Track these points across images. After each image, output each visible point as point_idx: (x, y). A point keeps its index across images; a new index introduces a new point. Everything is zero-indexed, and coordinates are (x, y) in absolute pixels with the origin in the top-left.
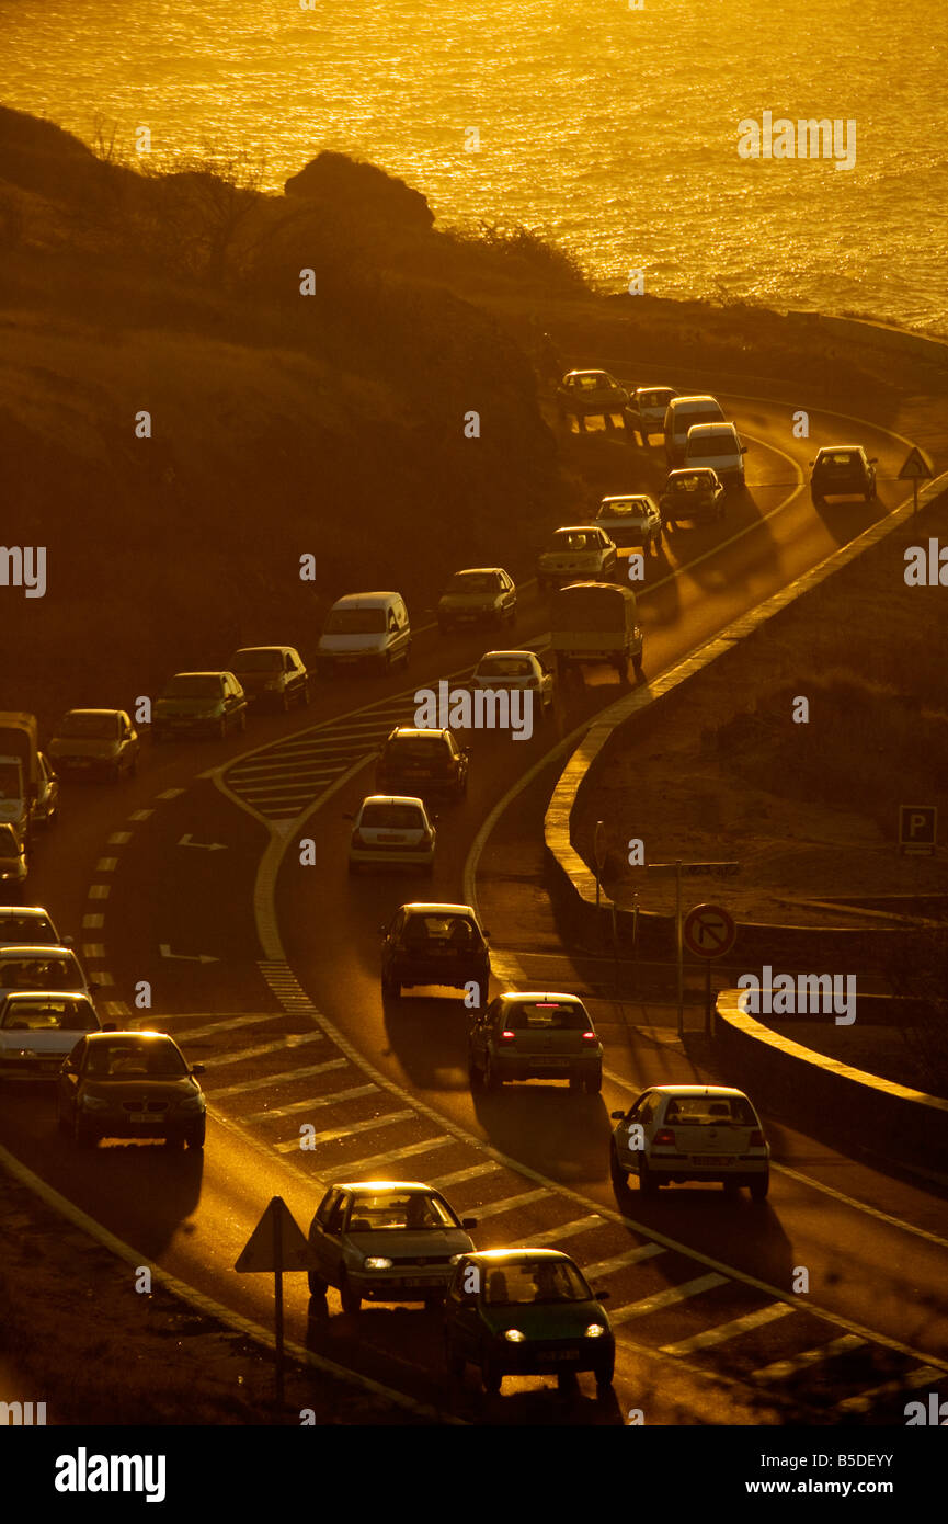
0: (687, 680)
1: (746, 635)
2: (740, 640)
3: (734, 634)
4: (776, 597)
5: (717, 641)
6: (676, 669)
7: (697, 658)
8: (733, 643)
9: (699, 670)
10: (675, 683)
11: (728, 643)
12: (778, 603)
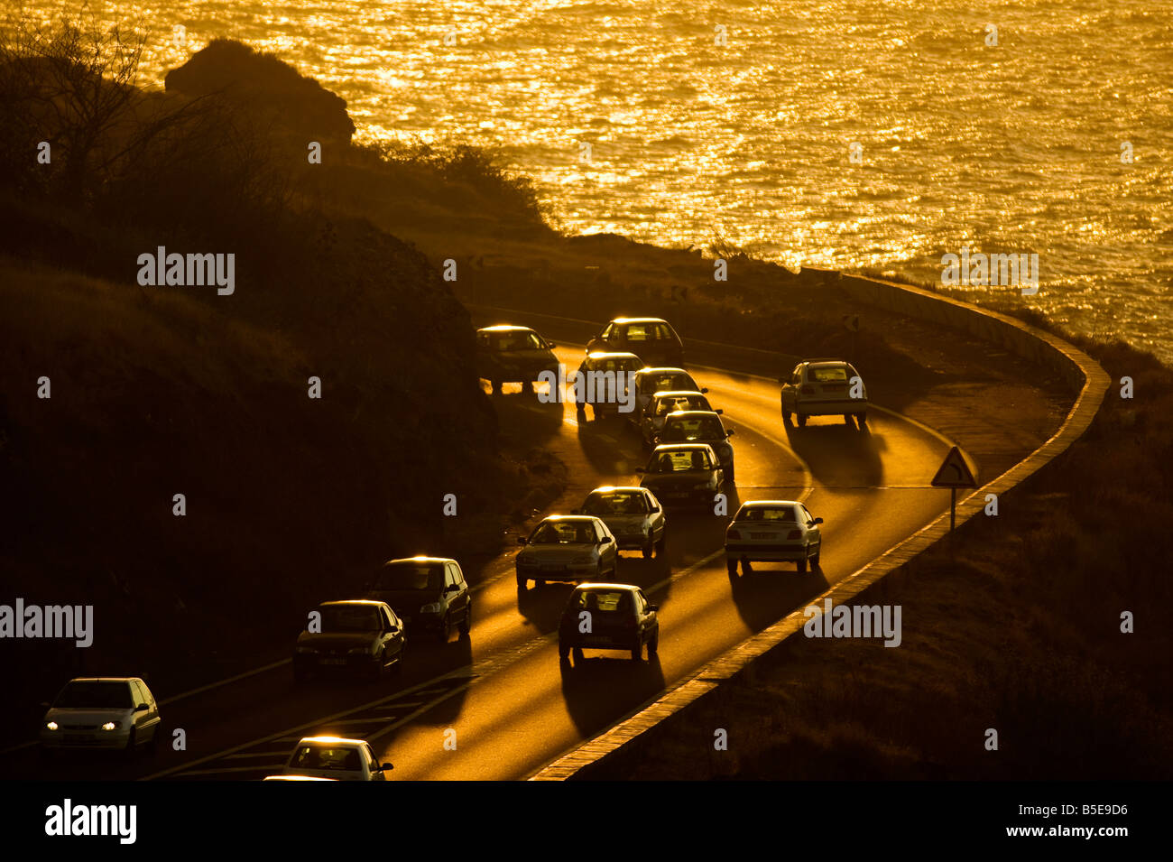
0: (651, 730)
1: (729, 676)
2: (722, 682)
3: (714, 675)
4: (769, 629)
5: (692, 682)
6: (638, 715)
7: (666, 702)
8: (712, 686)
9: (668, 718)
10: (636, 732)
11: (704, 685)
12: (772, 638)
